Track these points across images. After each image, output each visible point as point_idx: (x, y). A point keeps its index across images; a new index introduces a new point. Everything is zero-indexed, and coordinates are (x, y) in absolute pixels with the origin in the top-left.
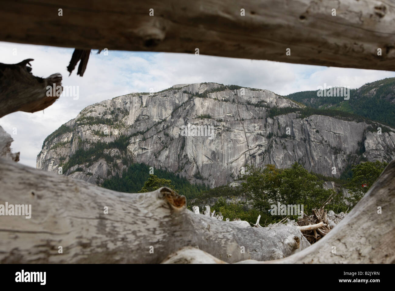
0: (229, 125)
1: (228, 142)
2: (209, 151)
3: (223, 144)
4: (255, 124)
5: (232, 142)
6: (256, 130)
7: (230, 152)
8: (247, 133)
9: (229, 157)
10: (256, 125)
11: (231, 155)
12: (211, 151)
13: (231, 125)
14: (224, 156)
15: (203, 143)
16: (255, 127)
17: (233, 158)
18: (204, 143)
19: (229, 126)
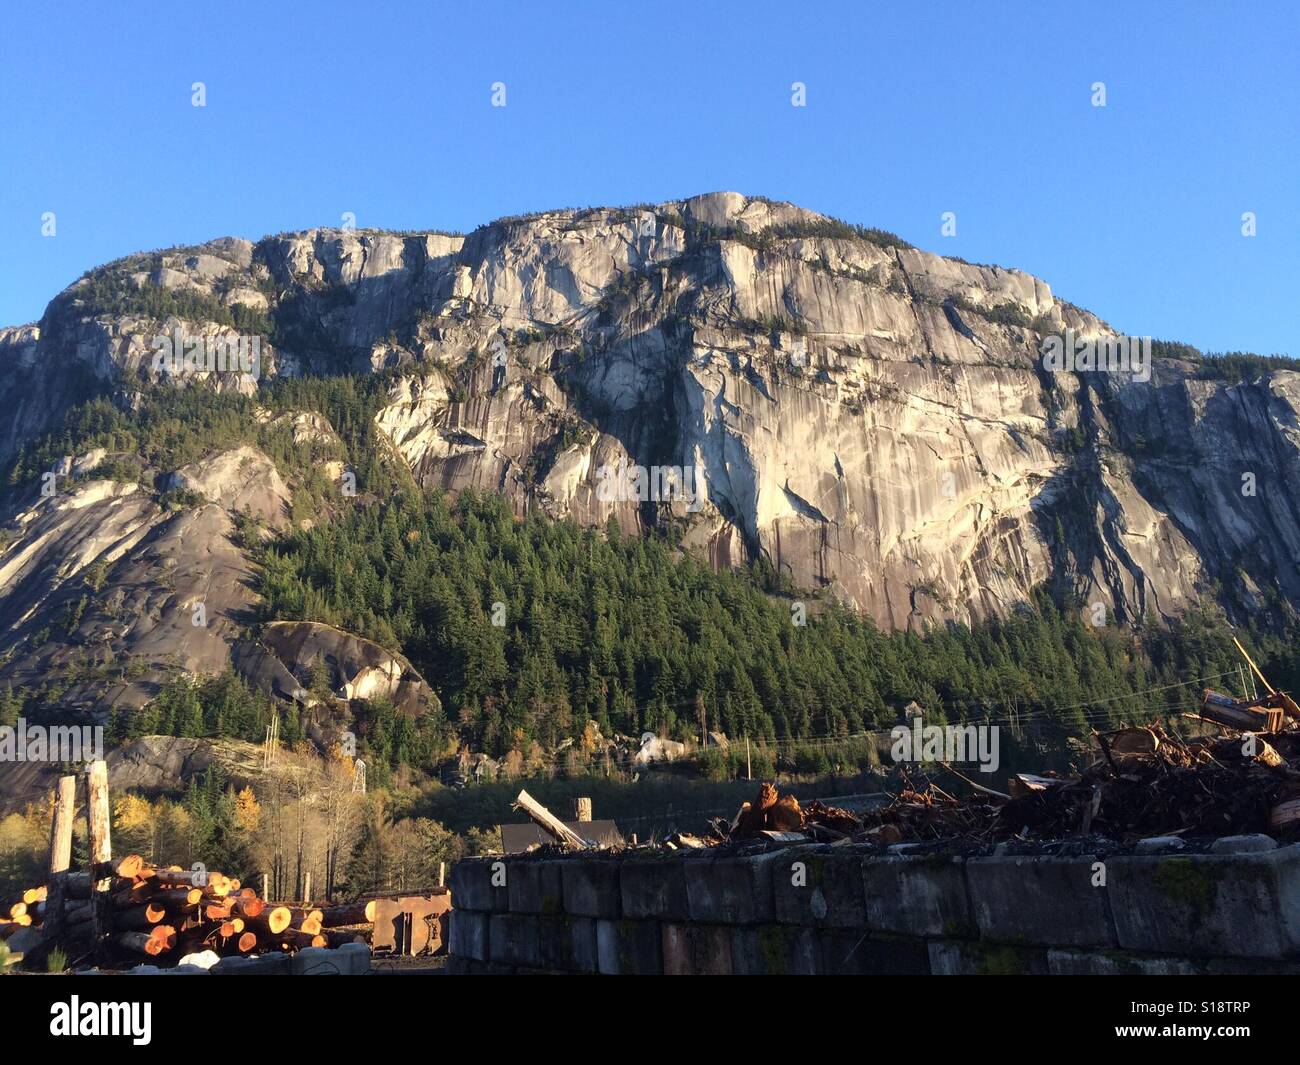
0: (889, 376)
1: (893, 444)
2: (805, 470)
3: (870, 450)
4: (1003, 388)
5: (908, 447)
6: (1010, 410)
7: (905, 487)
8: (968, 418)
9: (907, 508)
10: (1007, 390)
11: (913, 502)
12: (815, 475)
13: (898, 374)
14: (879, 501)
15: (779, 433)
16: (1002, 399)
17: (923, 513)
18: (784, 434)
19: (890, 380)
